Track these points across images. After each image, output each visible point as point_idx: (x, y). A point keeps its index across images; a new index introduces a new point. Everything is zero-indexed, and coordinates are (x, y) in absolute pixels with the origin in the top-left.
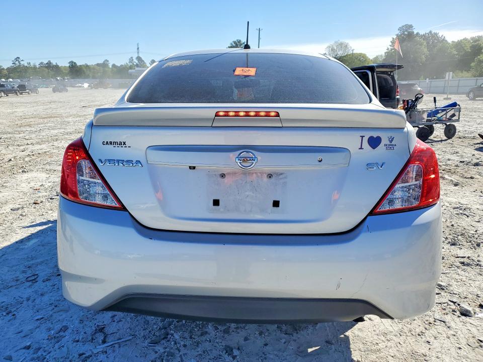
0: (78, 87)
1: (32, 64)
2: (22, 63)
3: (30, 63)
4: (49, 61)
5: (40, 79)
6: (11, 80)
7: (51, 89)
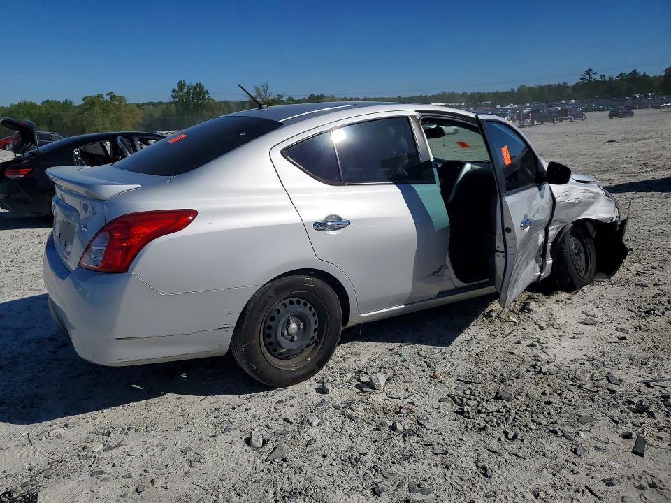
0: (663, 107)
1: (607, 78)
2: (593, 76)
3: (604, 76)
4: (634, 71)
5: (609, 97)
6: (573, 101)
7: (607, 113)
